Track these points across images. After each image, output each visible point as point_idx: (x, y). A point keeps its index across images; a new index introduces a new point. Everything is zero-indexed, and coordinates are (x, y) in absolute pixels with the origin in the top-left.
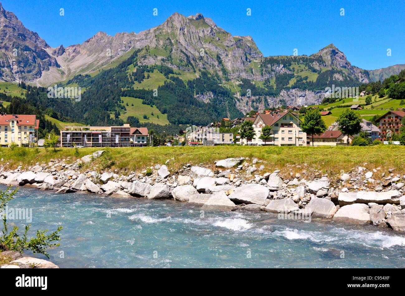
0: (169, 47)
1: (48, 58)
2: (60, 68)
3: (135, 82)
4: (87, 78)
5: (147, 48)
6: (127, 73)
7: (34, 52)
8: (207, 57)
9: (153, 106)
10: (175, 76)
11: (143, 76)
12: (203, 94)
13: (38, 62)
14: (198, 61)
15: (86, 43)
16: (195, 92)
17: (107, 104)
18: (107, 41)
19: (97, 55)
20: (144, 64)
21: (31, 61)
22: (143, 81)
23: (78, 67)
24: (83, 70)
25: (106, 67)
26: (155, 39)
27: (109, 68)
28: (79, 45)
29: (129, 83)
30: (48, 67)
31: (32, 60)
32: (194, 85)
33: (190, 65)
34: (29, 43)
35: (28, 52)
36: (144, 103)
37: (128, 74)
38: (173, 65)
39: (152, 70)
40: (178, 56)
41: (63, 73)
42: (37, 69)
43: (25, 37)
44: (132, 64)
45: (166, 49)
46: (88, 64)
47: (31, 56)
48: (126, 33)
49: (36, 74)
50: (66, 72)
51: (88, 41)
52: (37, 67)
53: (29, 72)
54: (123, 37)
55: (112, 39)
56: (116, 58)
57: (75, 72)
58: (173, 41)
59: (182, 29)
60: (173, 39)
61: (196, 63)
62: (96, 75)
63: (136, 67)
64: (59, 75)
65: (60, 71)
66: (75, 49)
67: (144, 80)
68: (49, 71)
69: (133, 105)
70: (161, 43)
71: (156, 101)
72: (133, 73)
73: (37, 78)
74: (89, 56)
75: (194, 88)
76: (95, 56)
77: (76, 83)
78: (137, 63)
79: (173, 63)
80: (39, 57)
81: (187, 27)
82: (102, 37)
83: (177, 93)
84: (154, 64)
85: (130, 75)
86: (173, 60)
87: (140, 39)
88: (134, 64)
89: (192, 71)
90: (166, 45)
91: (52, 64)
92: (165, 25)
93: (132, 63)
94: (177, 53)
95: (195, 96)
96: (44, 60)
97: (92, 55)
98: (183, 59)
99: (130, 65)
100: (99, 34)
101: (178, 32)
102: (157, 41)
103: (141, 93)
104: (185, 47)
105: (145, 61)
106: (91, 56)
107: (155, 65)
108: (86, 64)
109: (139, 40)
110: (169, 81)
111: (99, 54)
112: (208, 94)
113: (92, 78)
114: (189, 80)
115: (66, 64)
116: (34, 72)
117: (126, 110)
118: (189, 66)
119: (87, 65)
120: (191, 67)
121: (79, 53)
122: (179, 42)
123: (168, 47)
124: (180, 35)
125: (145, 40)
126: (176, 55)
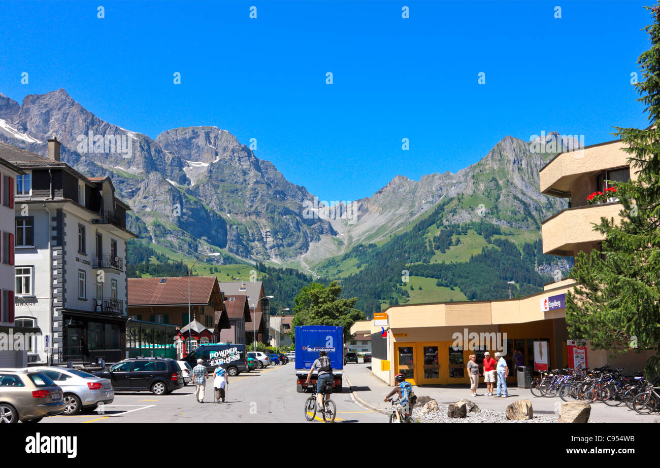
0: (494, 193)
1: (319, 223)
2: (337, 236)
3: (436, 251)
4: (371, 249)
5: (460, 197)
6: (426, 238)
7: (297, 215)
8: (562, 203)
9: (455, 288)
10: (503, 238)
11: (448, 242)
12: (550, 264)
13: (304, 230)
14: (544, 211)
15: (378, 195)
16: (536, 262)
17: (379, 290)
18: (408, 188)
19: (392, 212)
20: (452, 223)
21: (292, 229)
22: (449, 249)
23: (364, 233)
24: (370, 237)
25: (401, 231)
26: (473, 181)
27: (405, 231)
28: (367, 199)
29: (427, 253)
30: (319, 236)
31: (295, 227)
32: (536, 251)
33: (529, 219)
34: (290, 203)
35: (288, 217)
36: (439, 285)
37: (427, 240)
38: (500, 220)
39: (465, 231)
40: (510, 206)
41: (340, 243)
42: (301, 240)
43: (285, 195)
44: (435, 224)
45: (488, 196)
46: (378, 227)
47: (292, 222)
48: (436, 175)
49: (300, 248)
50: (346, 242)
51: (380, 192)
52: (302, 238)
53: (290, 245)
54: (432, 182)
55: (416, 187)
56: (418, 215)
57: (359, 240)
58: (501, 182)
59: (517, 162)
60: (500, 179)
61: (541, 214)
62: (385, 244)
63: (441, 228)
64: (335, 246)
65: (336, 240)
66: (362, 205)
67: (451, 247)
68: (320, 242)
69: (420, 289)
70: (482, 186)
71: (459, 281)
72: (435, 238)
73: (301, 253)
74: (382, 214)
75: (535, 256)
76: (390, 214)
77: (356, 257)
78: (442, 221)
79: (501, 217)
80: (304, 223)
81: (526, 157)
82: (401, 184)
83: (501, 265)
84: (469, 221)
85: (430, 241)
86: (500, 213)
87: (457, 183)
88: (437, 224)
89: (533, 227)
90: (489, 190)
91: (325, 230)
92: (489, 158)
93: (435, 222)
94: (507, 201)
95: (536, 269)
96: (312, 227)
97: (386, 213)
98: (518, 209)
99: (432, 226)
100: (397, 180)
101: (511, 167)
102: (476, 184)
103: (435, 270)
104: (522, 190)
105: (456, 217)
106: (384, 214)
107: (470, 223)
108: (376, 226)
109: (454, 185)
110: (490, 246)
111: (396, 211)
112: (559, 263)
113: (379, 248)
114: (526, 243)
115: (346, 229)
116: (297, 245)
117: (409, 297)
118: (528, 221)
119: (376, 228)
120: (532, 221)
121: (367, 210)
122: (512, 184)
123: (492, 192)
124: (513, 171)
125: (464, 183)
126: (506, 203)
